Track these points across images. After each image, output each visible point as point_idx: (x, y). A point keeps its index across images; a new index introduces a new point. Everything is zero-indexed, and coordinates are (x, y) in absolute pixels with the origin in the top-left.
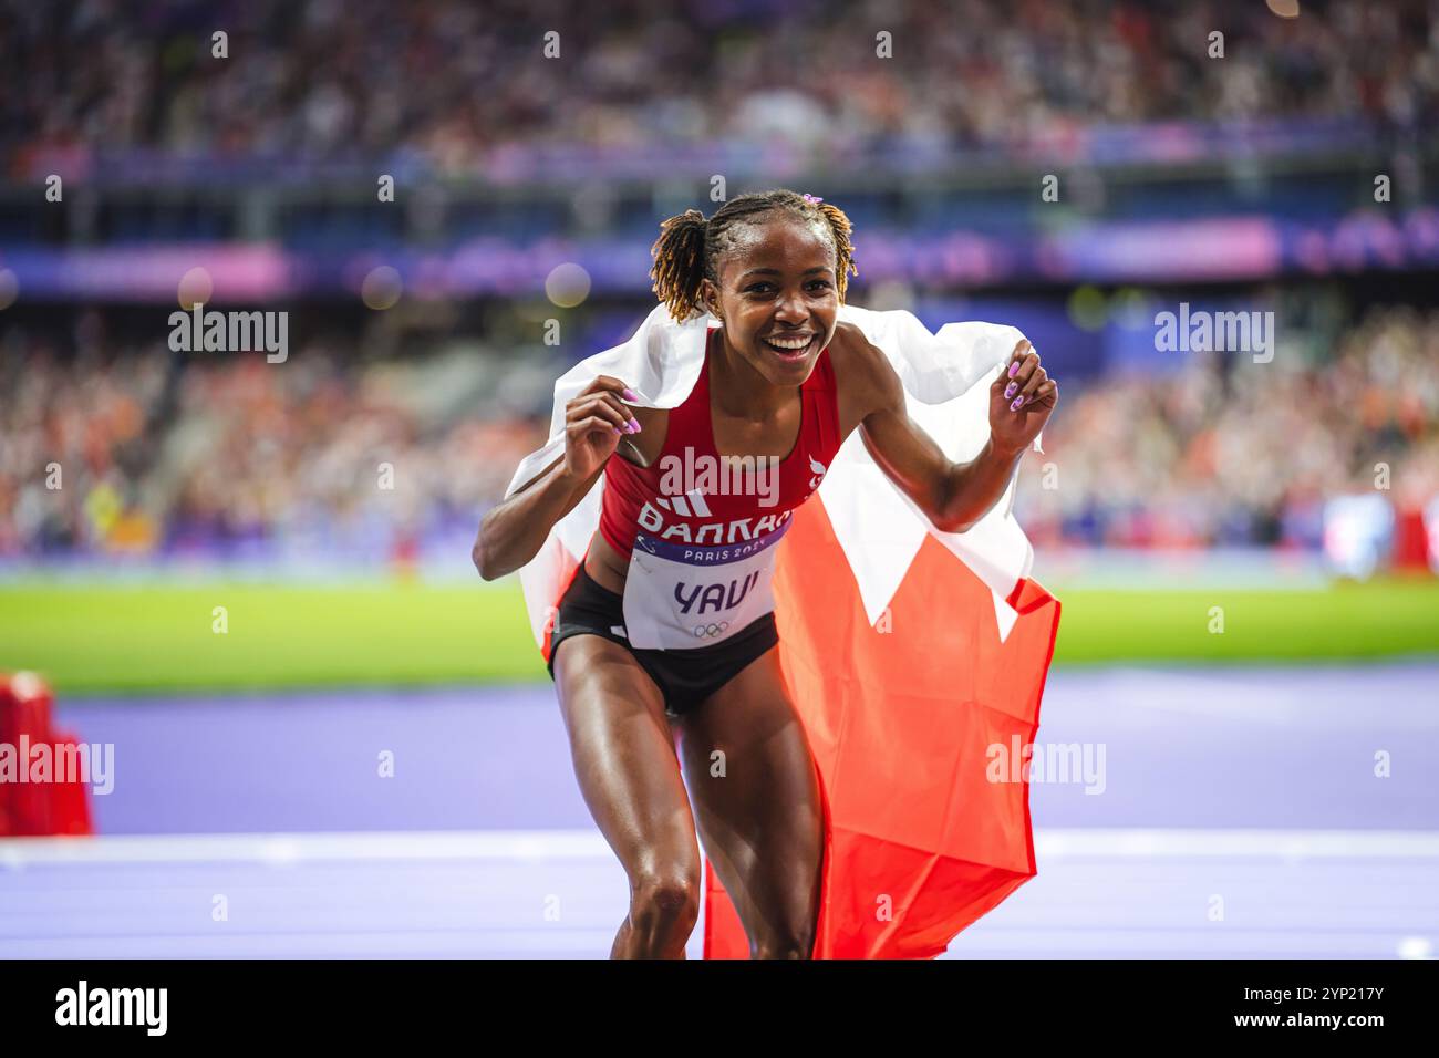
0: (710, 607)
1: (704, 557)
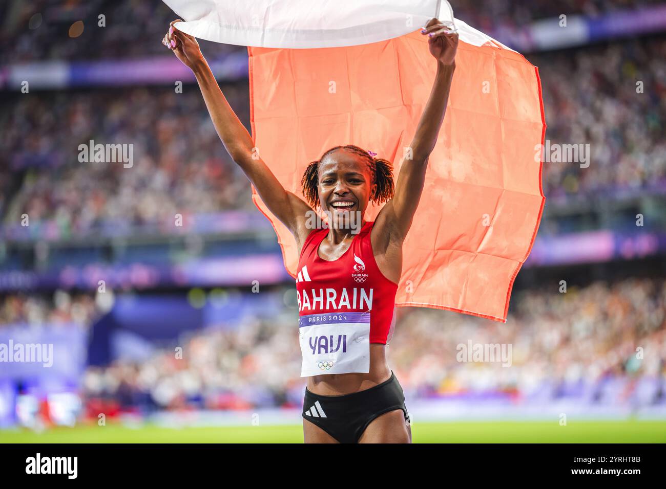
0: (323, 350)
1: (316, 320)
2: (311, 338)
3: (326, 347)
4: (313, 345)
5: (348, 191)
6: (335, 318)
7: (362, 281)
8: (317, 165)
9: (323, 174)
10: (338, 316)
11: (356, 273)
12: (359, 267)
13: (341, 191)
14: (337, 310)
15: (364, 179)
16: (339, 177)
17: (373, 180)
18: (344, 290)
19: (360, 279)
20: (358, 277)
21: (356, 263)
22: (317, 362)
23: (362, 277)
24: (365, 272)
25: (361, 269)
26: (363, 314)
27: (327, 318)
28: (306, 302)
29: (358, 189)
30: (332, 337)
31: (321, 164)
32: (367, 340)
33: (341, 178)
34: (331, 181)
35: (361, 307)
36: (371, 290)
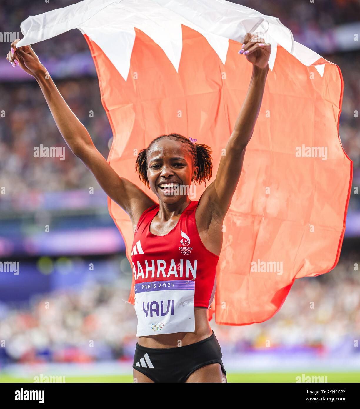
2: (144, 303)
3: (157, 311)
4: (146, 310)
5: (172, 174)
6: (164, 285)
7: (187, 253)
8: (146, 152)
9: (151, 160)
10: (167, 284)
11: (182, 246)
12: (185, 241)
13: (167, 174)
14: (166, 279)
15: (186, 163)
16: (164, 162)
17: (194, 163)
18: (173, 261)
19: (186, 252)
20: (184, 250)
21: (183, 238)
22: (150, 324)
23: (187, 250)
24: (190, 246)
25: (187, 243)
26: (189, 281)
27: (157, 286)
28: (140, 272)
29: (182, 171)
30: (162, 302)
31: (149, 151)
32: (192, 304)
33: (166, 163)
34: (158, 166)
35: (187, 276)
36: (196, 261)
